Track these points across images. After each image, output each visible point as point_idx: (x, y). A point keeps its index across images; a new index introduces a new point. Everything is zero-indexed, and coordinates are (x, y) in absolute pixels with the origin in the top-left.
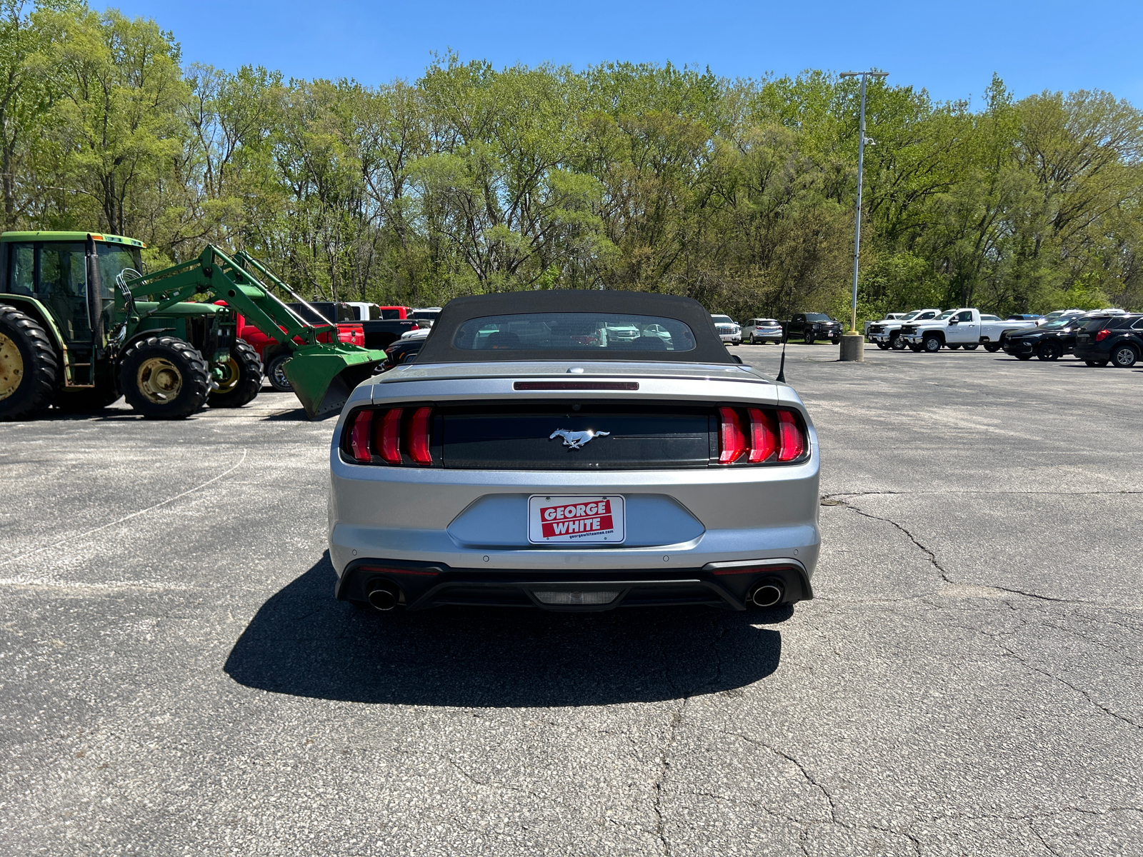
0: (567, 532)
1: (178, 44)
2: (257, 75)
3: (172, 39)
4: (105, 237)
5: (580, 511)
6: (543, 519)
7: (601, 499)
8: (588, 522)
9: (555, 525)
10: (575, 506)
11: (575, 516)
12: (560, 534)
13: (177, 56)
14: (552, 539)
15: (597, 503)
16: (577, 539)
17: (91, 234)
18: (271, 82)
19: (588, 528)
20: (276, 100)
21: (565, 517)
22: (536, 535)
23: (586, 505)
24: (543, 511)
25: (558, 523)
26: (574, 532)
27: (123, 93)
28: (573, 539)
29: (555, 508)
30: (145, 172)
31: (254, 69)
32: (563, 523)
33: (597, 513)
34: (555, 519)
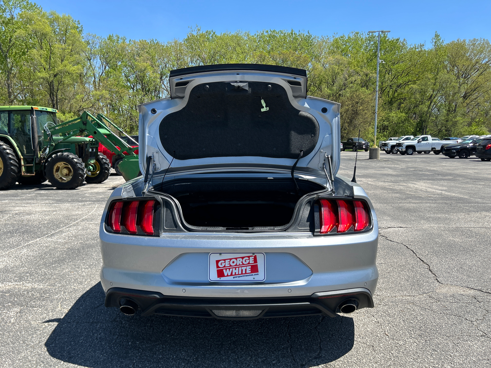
0: (231, 275)
1: (82, 26)
2: (115, 38)
3: (79, 24)
4: (39, 108)
5: (239, 262)
6: (218, 267)
7: (251, 255)
8: (244, 268)
9: (224, 271)
10: (236, 259)
11: (236, 265)
12: (228, 276)
13: (81, 31)
14: (222, 278)
15: (249, 257)
16: (238, 279)
17: (33, 107)
18: (121, 41)
19: (244, 272)
20: (123, 49)
21: (230, 266)
22: (213, 276)
23: (243, 258)
24: (217, 262)
25: (226, 269)
26: (235, 274)
27: (58, 47)
28: (235, 279)
29: (225, 260)
30: (67, 80)
31: (114, 36)
32: (229, 269)
33: (249, 263)
34: (225, 266)
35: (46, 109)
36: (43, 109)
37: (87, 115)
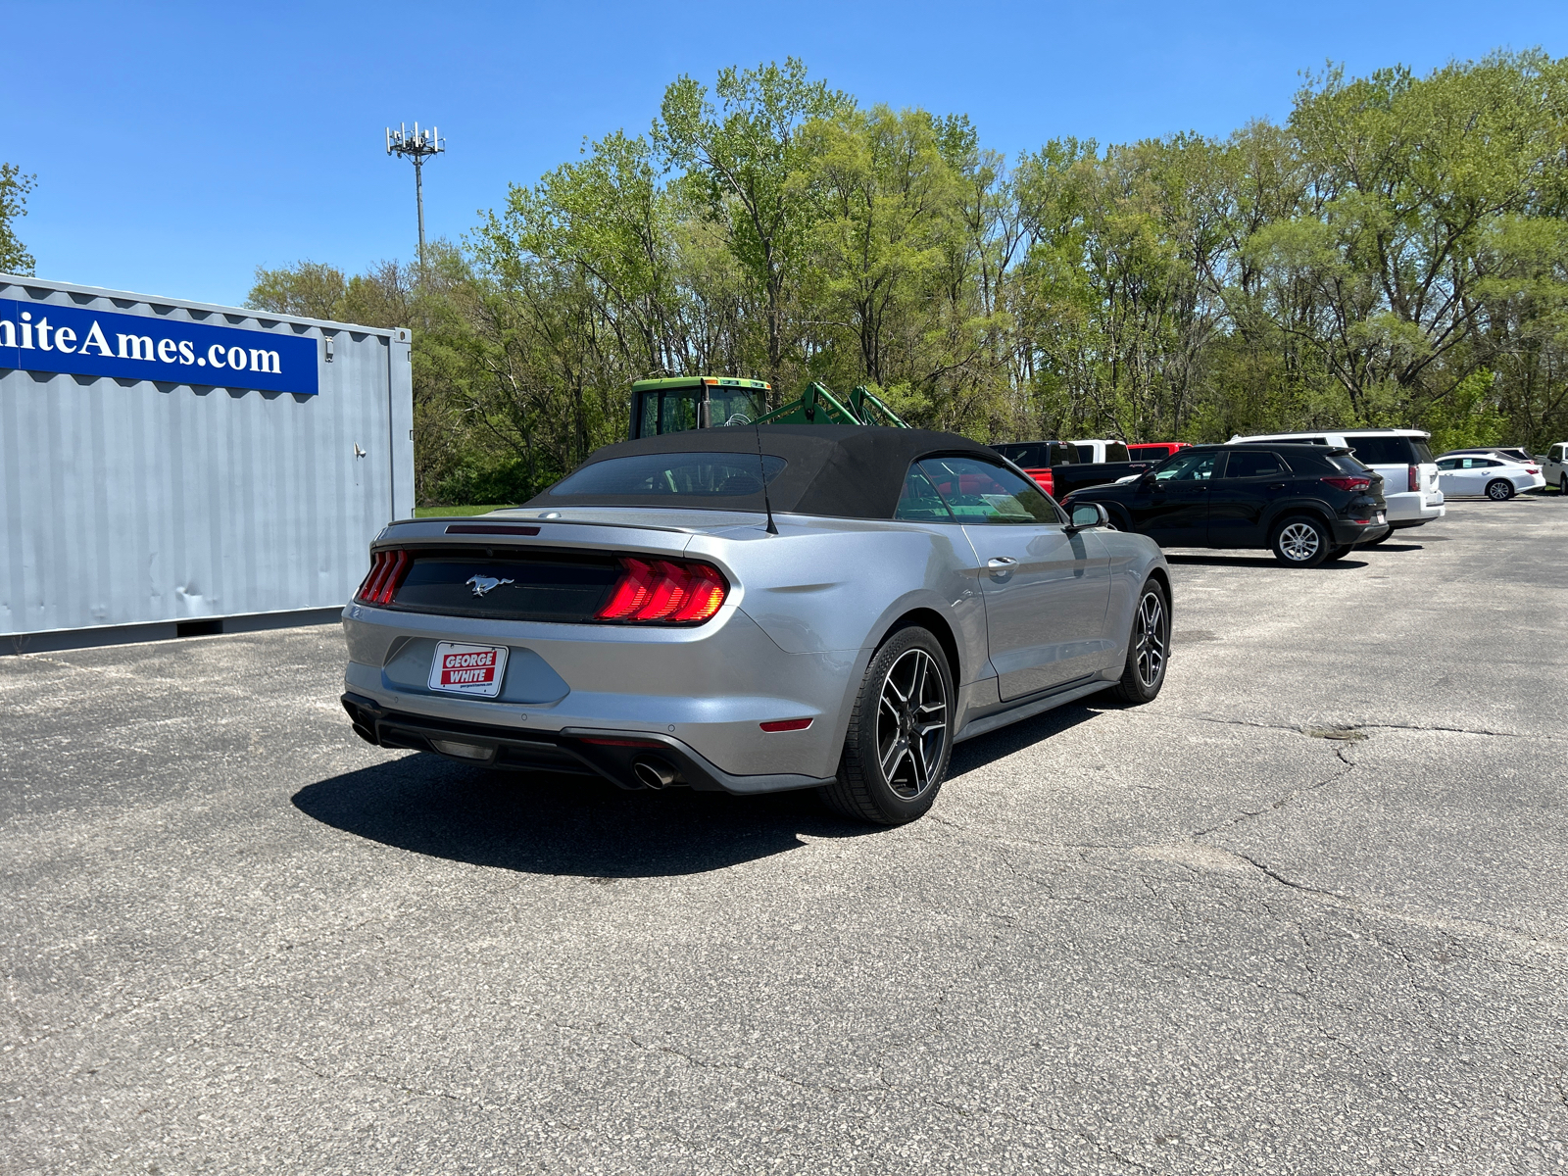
0: (459, 682)
1: (974, 128)
2: (1066, 149)
4: (720, 381)
5: (472, 661)
6: (445, 666)
7: (490, 650)
8: (477, 672)
9: (452, 673)
10: (470, 655)
11: (468, 666)
12: (455, 683)
14: (448, 686)
15: (486, 653)
17: (705, 378)
18: (1082, 155)
19: (475, 680)
20: (1085, 177)
21: (461, 666)
22: (435, 682)
23: (478, 654)
24: (446, 657)
25: (454, 671)
26: (464, 682)
27: (886, 203)
28: (464, 689)
29: (455, 656)
30: (904, 293)
31: (1062, 143)
32: (459, 671)
33: (484, 665)
34: (453, 667)
35: (738, 383)
36: (729, 382)
37: (817, 392)
